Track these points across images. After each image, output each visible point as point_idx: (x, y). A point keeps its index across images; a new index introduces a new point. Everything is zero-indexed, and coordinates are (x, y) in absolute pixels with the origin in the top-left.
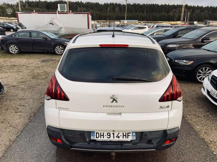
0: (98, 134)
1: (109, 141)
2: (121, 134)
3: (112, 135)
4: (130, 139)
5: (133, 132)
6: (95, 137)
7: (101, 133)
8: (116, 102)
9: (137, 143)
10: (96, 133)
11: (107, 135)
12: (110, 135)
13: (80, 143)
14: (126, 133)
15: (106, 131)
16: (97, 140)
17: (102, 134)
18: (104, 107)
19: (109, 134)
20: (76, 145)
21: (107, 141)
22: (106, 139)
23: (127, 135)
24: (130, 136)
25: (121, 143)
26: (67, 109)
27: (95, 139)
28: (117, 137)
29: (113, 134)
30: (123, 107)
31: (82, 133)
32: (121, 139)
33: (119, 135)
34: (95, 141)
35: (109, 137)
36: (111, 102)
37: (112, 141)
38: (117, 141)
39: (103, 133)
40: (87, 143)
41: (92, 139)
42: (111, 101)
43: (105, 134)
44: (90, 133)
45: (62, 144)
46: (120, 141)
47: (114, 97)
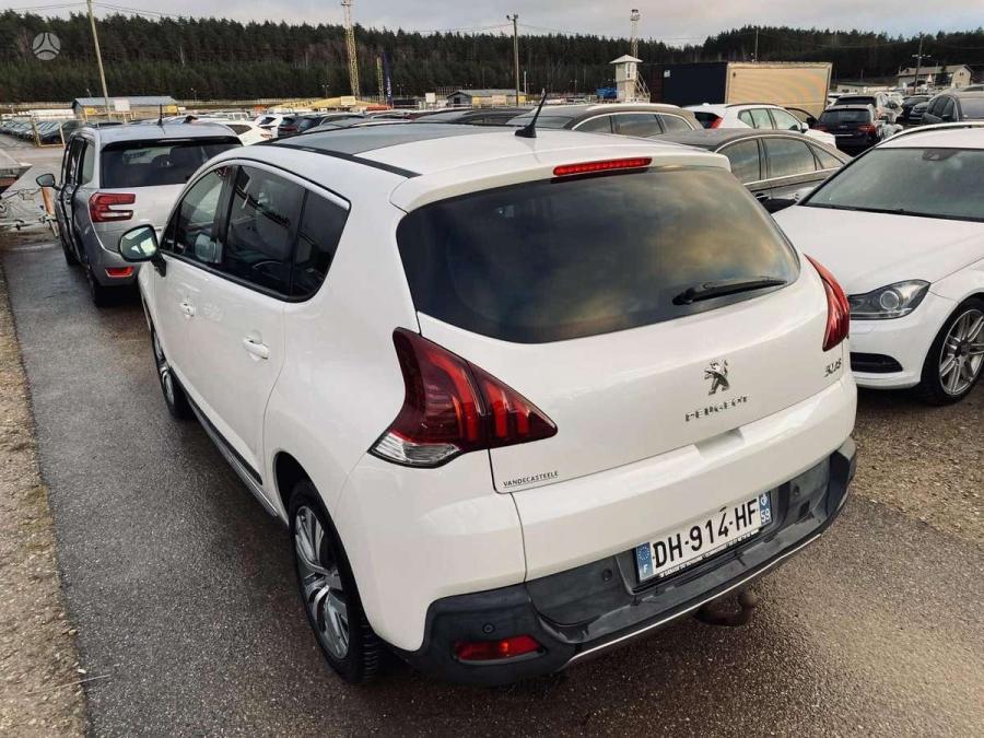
0: (660, 548)
1: (701, 558)
2: (731, 517)
3: (705, 533)
4: (757, 521)
5: (760, 497)
6: (654, 562)
7: (670, 540)
8: (723, 389)
9: (775, 532)
10: (656, 546)
11: (690, 540)
12: (699, 537)
13: (605, 616)
14: (743, 506)
15: (683, 525)
16: (662, 575)
17: (675, 543)
18: (687, 420)
19: (695, 533)
20: (597, 630)
21: (694, 561)
22: (689, 556)
23: (743, 517)
24: (754, 511)
25: (735, 550)
26: (549, 477)
27: (656, 571)
28: (720, 533)
29: (709, 524)
30: (745, 399)
31: (610, 566)
32: (735, 535)
33: (726, 523)
34: (656, 581)
35: (696, 543)
36: (710, 394)
37: (707, 555)
38: (723, 548)
39: (678, 536)
40: (628, 606)
41: (642, 577)
42: (710, 389)
43: (685, 537)
44: (633, 556)
45: (535, 655)
46: (731, 544)
47: (718, 369)
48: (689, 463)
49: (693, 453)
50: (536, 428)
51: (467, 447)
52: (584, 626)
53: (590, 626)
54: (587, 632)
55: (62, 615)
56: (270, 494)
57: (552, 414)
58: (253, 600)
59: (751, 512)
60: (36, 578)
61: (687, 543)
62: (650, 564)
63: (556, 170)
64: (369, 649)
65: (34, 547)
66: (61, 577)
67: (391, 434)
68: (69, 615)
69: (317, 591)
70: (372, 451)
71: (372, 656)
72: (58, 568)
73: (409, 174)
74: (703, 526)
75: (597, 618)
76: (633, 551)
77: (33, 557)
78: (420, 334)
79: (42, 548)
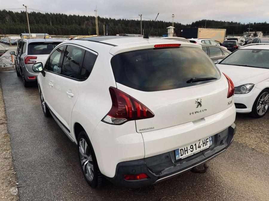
0: (182, 151)
1: (193, 154)
2: (201, 143)
3: (194, 147)
4: (209, 144)
5: (210, 138)
6: (180, 154)
8: (200, 107)
9: (214, 148)
10: (181, 150)
13: (166, 169)
14: (205, 140)
15: (188, 144)
16: (182, 158)
17: (186, 149)
18: (190, 114)
19: (192, 147)
20: (164, 173)
21: (191, 155)
22: (190, 153)
23: (205, 143)
24: (208, 142)
25: (202, 152)
26: (152, 129)
27: (181, 157)
28: (198, 147)
30: (206, 110)
31: (167, 155)
32: (202, 148)
33: (200, 145)
34: (181, 160)
35: (192, 150)
36: (197, 108)
37: (195, 153)
38: (199, 151)
39: (187, 147)
40: (173, 167)
41: (177, 159)
42: (196, 106)
43: (189, 148)
44: (174, 152)
45: (147, 179)
46: (201, 151)
47: (199, 101)
48: (190, 127)
49: (191, 124)
50: (148, 115)
51: (129, 119)
52: (160, 172)
53: (162, 172)
54: (161, 173)
55: (12, 168)
56: (72, 136)
57: (153, 111)
58: (66, 166)
59: (207, 142)
60: (5, 158)
61: (189, 149)
62: (179, 155)
63: (155, 46)
64: (99, 178)
65: (5, 150)
66: (12, 158)
67: (108, 116)
68: (14, 169)
69: (85, 162)
70: (102, 120)
71: (100, 180)
72: (12, 156)
73: (114, 46)
74: (194, 145)
75: (164, 169)
76: (174, 151)
77: (5, 152)
78: (117, 88)
79: (8, 150)
